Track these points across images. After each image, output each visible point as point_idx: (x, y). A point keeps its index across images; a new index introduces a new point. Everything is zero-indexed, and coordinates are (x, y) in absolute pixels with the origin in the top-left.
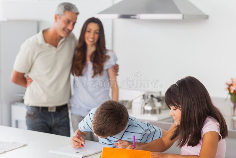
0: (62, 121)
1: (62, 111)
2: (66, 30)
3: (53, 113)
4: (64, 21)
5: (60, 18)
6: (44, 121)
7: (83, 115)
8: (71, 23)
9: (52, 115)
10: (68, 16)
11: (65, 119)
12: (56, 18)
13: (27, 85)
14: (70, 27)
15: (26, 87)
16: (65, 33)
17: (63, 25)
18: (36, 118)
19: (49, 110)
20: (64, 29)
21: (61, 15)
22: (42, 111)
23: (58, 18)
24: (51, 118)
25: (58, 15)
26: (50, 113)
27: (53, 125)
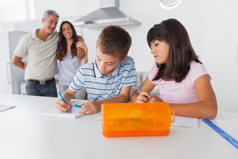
0: (50, 90)
1: (50, 84)
2: (51, 28)
3: (44, 85)
4: (49, 22)
5: (46, 20)
6: (37, 90)
7: (67, 85)
8: (54, 23)
9: (43, 86)
10: (51, 17)
11: (53, 89)
12: (43, 21)
13: (25, 68)
14: (53, 26)
15: (24, 69)
16: (50, 30)
17: (48, 25)
18: (32, 88)
19: (41, 83)
20: (49, 27)
21: (46, 18)
22: (35, 84)
23: (44, 20)
24: (42, 89)
25: (44, 18)
26: (42, 85)
27: (43, 93)
